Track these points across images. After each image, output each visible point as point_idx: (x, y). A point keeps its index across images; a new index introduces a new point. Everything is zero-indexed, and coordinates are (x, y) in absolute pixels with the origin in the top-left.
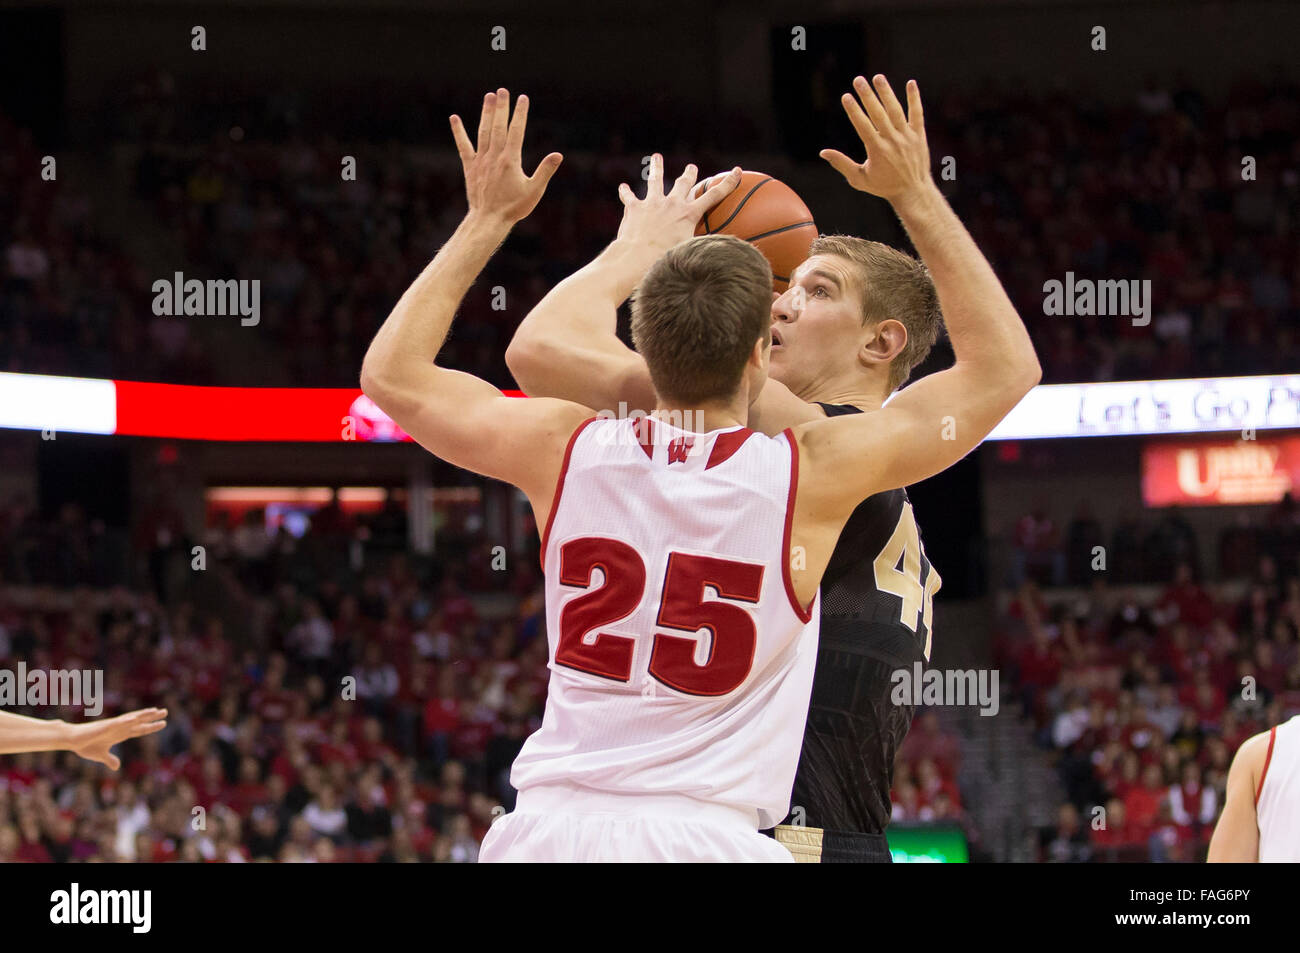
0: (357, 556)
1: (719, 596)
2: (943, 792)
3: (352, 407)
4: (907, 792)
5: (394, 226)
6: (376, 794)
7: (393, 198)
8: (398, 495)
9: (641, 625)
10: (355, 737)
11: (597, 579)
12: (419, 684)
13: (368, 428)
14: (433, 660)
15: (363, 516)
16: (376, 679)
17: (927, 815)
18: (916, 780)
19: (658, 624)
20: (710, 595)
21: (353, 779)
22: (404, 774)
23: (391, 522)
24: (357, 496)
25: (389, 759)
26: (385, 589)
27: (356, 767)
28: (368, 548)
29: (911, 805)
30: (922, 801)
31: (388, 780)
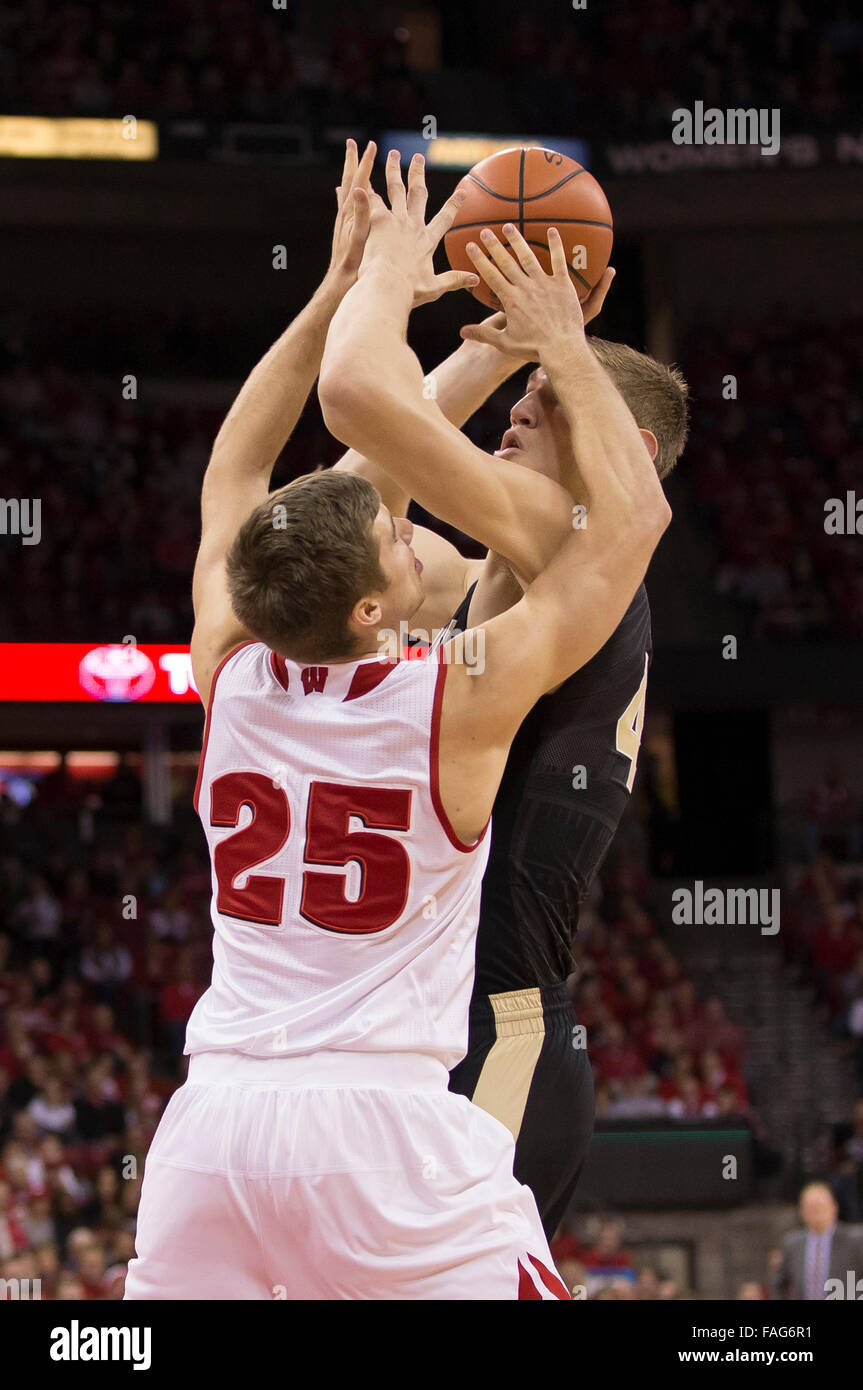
0: (87, 826)
1: (365, 826)
2: (727, 1086)
3: (82, 663)
4: (689, 1086)
5: (128, 464)
6: (107, 1088)
7: (127, 434)
8: (133, 759)
9: (289, 863)
10: (85, 1026)
11: (245, 817)
12: (155, 968)
13: (99, 686)
14: (170, 941)
15: (92, 782)
16: (108, 962)
17: (710, 1111)
18: (698, 1073)
19: (305, 861)
20: (355, 826)
21: (82, 1071)
22: (139, 1065)
23: (123, 789)
24: (85, 761)
25: (123, 1050)
26: (118, 863)
27: (86, 1059)
28: (99, 816)
29: (693, 1099)
30: (705, 1096)
31: (121, 1073)
